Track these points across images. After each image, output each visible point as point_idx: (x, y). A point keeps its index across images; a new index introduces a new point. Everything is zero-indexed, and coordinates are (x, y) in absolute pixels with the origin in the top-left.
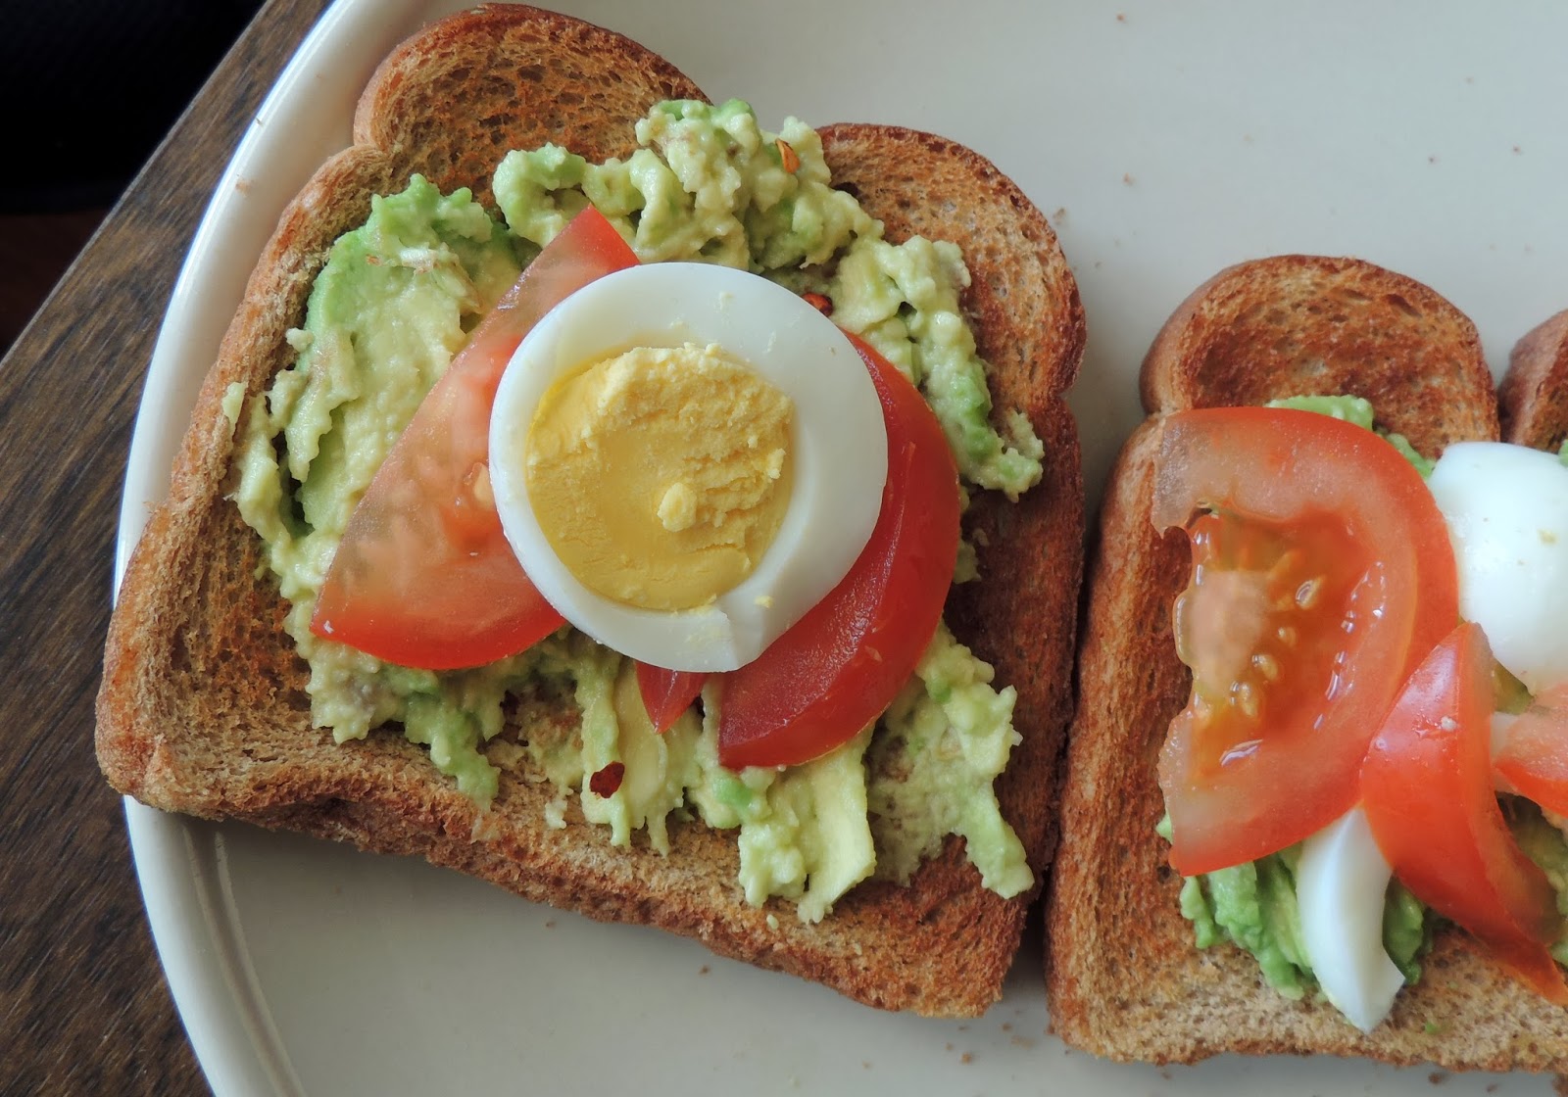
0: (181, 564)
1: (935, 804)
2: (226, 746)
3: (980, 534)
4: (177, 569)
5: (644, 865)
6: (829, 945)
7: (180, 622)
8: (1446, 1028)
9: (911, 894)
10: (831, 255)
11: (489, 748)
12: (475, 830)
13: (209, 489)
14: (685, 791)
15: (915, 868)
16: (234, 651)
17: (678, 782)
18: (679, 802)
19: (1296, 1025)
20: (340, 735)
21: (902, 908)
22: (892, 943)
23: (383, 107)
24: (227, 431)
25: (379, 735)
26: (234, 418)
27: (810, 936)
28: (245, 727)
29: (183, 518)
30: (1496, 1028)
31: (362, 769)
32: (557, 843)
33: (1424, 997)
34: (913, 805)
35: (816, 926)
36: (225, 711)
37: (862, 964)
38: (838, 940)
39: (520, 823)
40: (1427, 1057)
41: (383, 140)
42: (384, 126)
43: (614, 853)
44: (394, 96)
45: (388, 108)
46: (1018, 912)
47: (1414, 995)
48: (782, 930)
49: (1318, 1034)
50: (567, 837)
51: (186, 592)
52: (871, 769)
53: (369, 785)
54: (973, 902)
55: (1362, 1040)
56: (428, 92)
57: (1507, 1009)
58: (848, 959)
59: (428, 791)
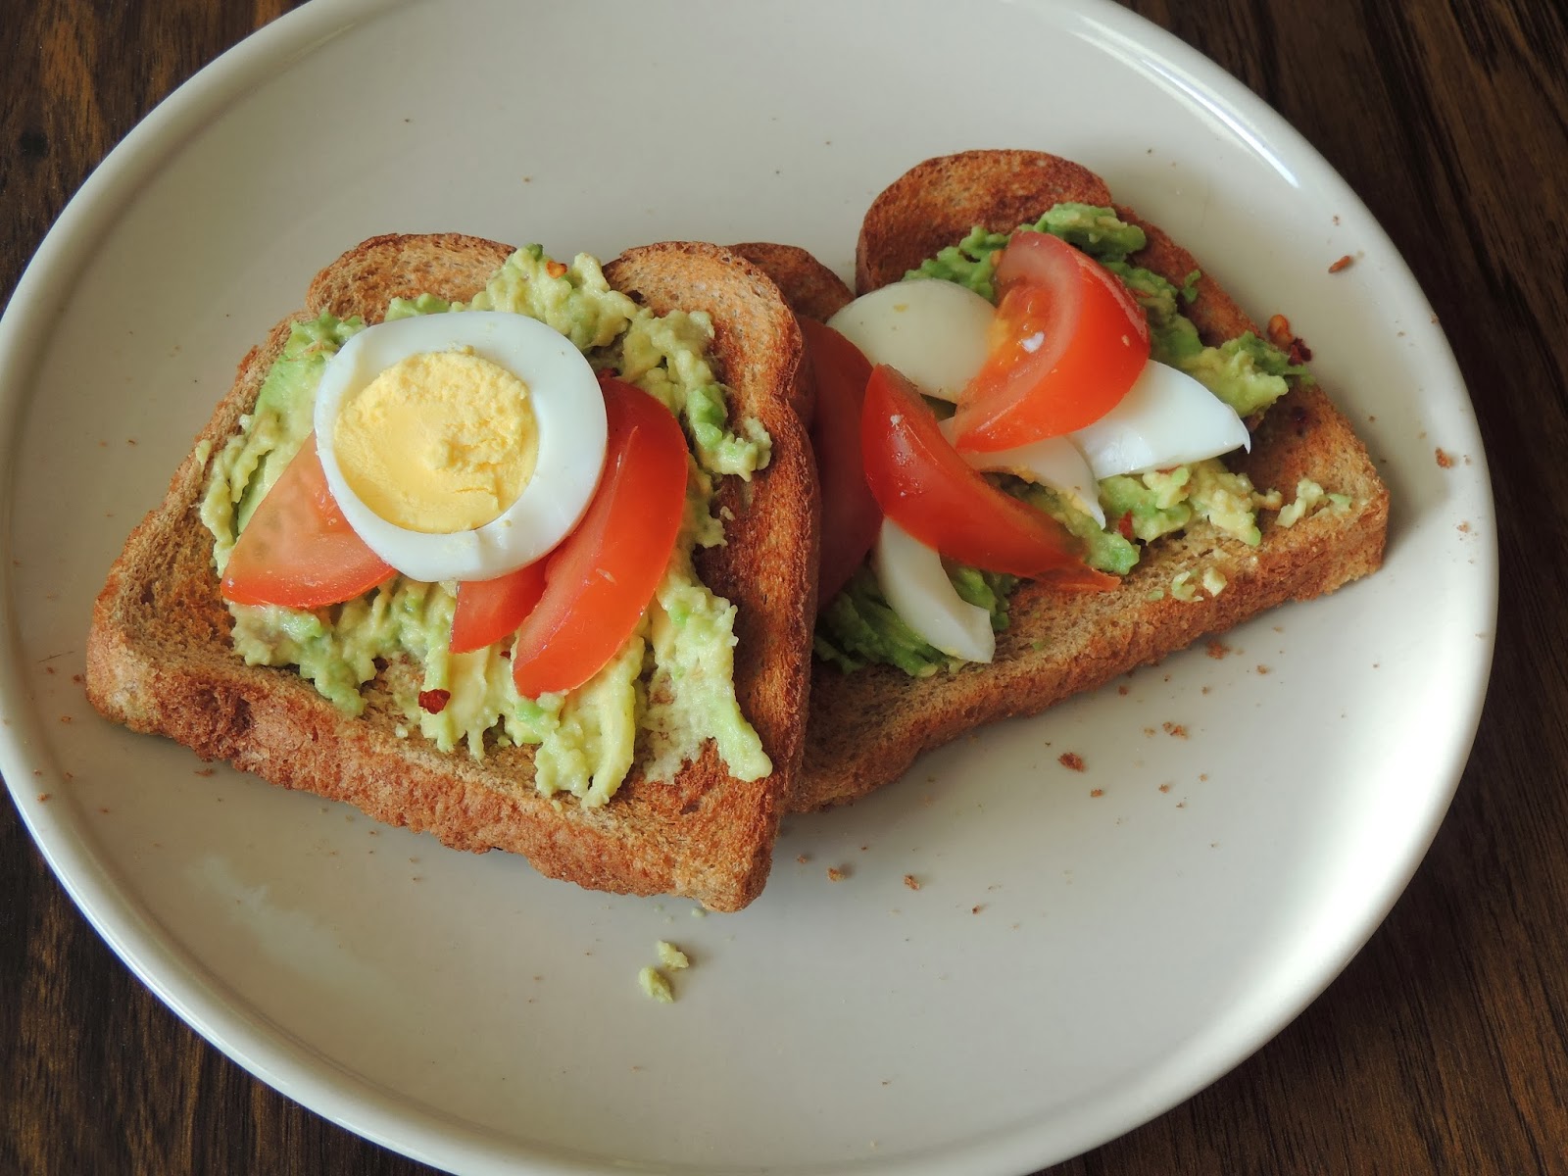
0: (159, 543)
1: (693, 720)
2: (169, 649)
3: (726, 512)
4: (155, 544)
5: (461, 766)
6: (604, 827)
7: (151, 576)
8: (1047, 643)
9: (675, 790)
10: (612, 339)
11: (364, 688)
12: (338, 729)
13: (183, 501)
14: (502, 718)
15: (678, 769)
16: (186, 601)
17: (494, 709)
18: (494, 722)
19: (947, 693)
20: (249, 661)
21: (668, 802)
22: (658, 827)
23: (316, 288)
24: (198, 470)
25: (283, 672)
26: (203, 462)
27: (589, 820)
28: (184, 643)
29: (163, 516)
30: (1082, 623)
31: (264, 681)
32: (398, 746)
33: (1022, 633)
34: (677, 720)
35: (595, 813)
36: (173, 632)
37: (630, 842)
38: (612, 824)
39: (373, 731)
40: (1048, 666)
41: (315, 308)
42: (317, 299)
43: (442, 757)
44: (325, 282)
45: (320, 289)
46: (763, 796)
47: (1016, 635)
48: (565, 815)
49: (966, 691)
50: (407, 742)
51: (159, 560)
52: (648, 699)
53: (266, 691)
54: (726, 793)
55: (997, 678)
56: (350, 281)
57: (1082, 611)
58: (619, 839)
59: (310, 702)
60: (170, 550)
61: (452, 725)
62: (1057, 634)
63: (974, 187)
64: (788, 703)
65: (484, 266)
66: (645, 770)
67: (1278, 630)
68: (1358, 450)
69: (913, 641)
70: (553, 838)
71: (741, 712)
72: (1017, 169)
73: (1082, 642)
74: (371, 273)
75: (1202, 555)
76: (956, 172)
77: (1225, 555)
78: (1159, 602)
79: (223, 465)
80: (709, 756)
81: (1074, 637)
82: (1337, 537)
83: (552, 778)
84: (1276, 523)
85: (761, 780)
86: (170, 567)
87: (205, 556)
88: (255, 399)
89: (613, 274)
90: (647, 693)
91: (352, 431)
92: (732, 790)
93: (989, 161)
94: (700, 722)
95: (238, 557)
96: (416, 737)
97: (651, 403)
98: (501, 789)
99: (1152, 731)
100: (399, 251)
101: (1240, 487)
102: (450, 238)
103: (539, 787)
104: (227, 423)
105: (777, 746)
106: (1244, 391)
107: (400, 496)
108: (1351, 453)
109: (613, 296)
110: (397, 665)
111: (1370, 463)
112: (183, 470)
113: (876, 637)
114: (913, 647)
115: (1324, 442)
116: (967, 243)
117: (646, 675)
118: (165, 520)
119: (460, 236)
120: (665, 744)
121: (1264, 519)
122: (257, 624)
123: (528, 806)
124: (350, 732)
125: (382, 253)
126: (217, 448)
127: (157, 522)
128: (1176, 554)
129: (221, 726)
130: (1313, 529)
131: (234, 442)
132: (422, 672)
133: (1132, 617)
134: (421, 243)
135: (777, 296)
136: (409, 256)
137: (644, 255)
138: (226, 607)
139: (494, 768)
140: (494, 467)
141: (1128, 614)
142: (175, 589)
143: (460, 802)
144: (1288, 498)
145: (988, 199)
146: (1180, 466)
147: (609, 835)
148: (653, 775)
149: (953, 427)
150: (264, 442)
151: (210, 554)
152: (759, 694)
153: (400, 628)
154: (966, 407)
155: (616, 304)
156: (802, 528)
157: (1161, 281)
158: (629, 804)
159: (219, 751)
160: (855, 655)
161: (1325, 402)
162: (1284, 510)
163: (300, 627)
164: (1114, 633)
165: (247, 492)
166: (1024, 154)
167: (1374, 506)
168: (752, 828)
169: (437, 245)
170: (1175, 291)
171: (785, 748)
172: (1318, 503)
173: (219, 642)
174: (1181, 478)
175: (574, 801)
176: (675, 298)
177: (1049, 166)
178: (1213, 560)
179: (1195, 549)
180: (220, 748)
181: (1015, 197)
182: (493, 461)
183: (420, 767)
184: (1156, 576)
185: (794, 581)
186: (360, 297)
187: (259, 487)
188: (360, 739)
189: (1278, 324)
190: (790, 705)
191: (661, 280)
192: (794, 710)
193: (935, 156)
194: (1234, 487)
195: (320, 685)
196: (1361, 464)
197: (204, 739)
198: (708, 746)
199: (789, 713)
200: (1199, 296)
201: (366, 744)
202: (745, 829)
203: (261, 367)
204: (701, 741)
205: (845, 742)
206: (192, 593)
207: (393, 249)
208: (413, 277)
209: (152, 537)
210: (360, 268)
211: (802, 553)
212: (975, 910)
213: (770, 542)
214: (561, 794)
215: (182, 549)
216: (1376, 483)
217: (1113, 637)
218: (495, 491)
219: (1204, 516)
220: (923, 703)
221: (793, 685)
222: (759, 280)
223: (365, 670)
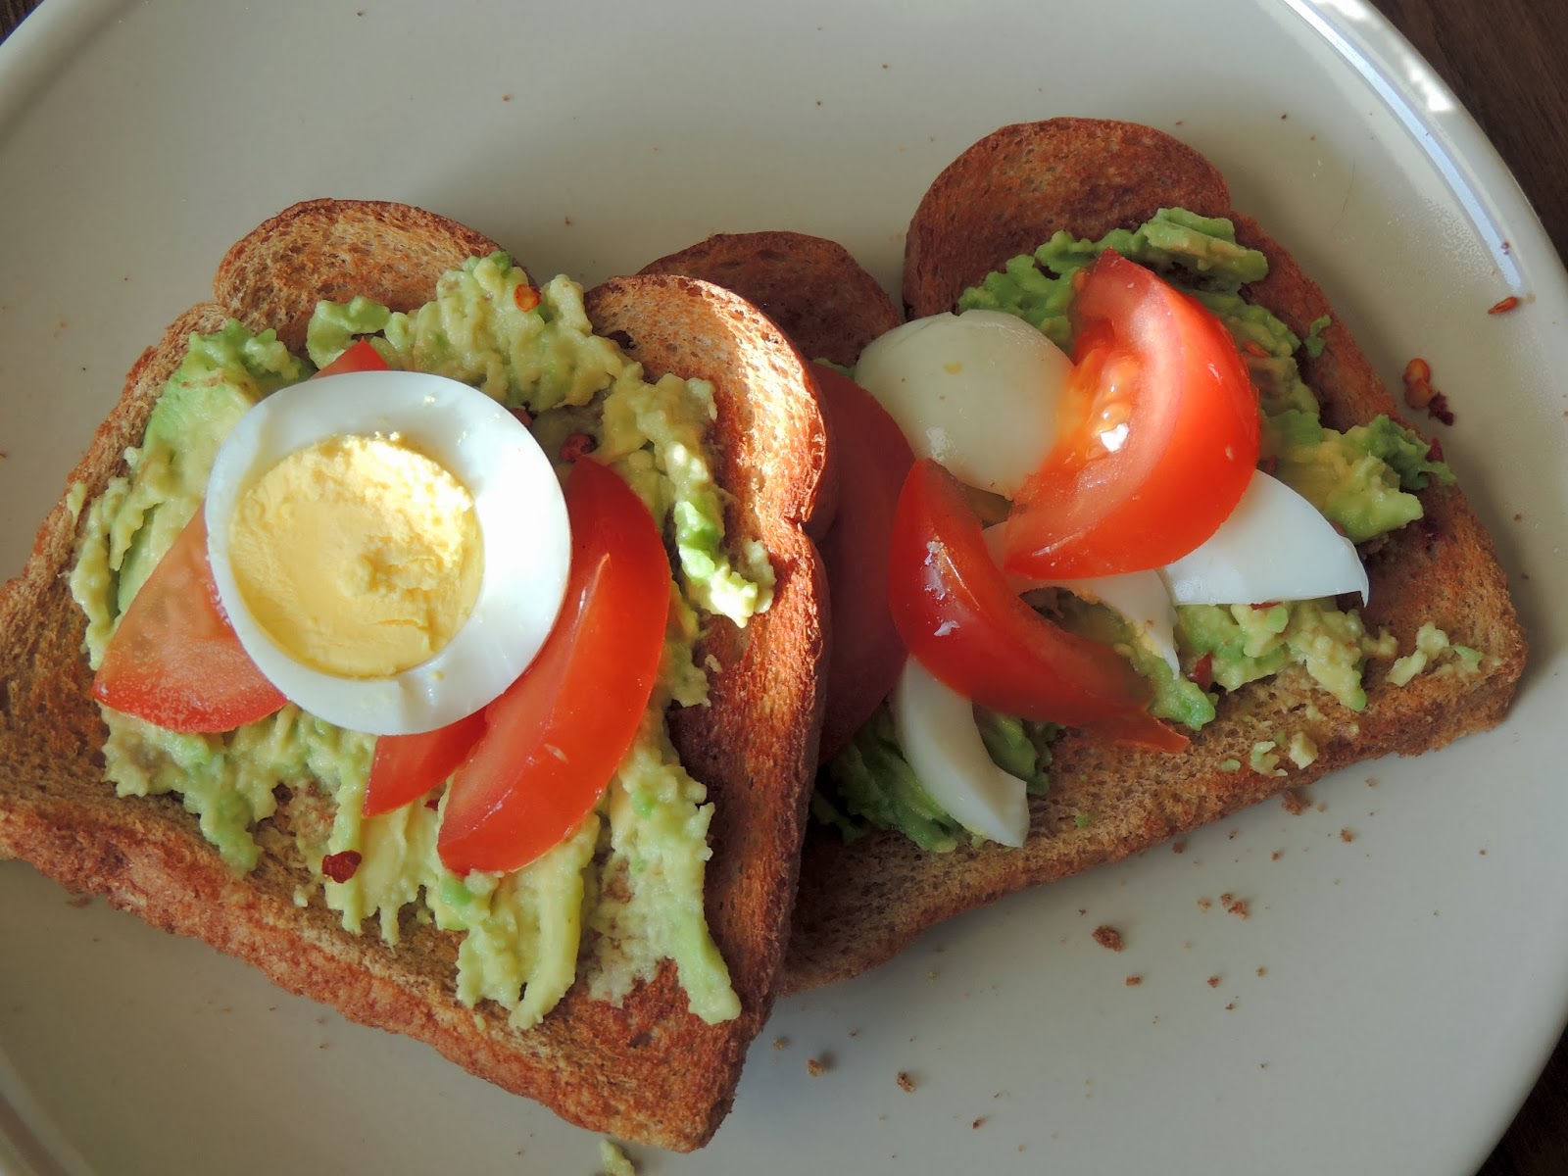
0: (17, 626)
1: (650, 930)
2: (24, 777)
3: (711, 660)
4: (13, 627)
5: (370, 954)
6: (534, 1054)
7: (7, 672)
8: (1095, 816)
9: (622, 1016)
10: (590, 396)
11: (257, 829)
12: (224, 892)
13: (49, 568)
14: (423, 891)
15: (628, 989)
16: (49, 705)
17: (413, 879)
18: (412, 897)
19: (967, 875)
20: (122, 790)
21: (613, 1027)
22: (599, 1062)
23: (227, 271)
24: (69, 522)
25: (164, 801)
26: (76, 513)
27: (517, 1044)
28: (44, 768)
29: (24, 589)
30: (1137, 796)
31: (137, 821)
32: (296, 920)
33: (1064, 800)
34: (633, 926)
35: (524, 1034)
36: (30, 751)
37: (564, 1077)
38: (544, 1051)
39: (265, 897)
40: (1090, 848)
41: (224, 298)
42: (226, 286)
43: (347, 938)
44: (238, 264)
45: (232, 272)
46: (728, 1041)
47: (1056, 802)
48: (489, 1033)
49: (990, 874)
50: (306, 915)
51: (17, 650)
52: (600, 889)
53: (140, 836)
54: (683, 1029)
55: (1027, 859)
56: (269, 262)
57: (1139, 776)
58: (551, 1072)
59: (192, 852)
60: (30, 635)
61: (361, 898)
62: (1106, 806)
63: (1060, 168)
64: (767, 926)
65: (437, 253)
66: (589, 981)
67: (1371, 783)
68: (1497, 583)
69: (931, 810)
70: (473, 1056)
71: (710, 932)
72: (1115, 148)
73: (1134, 820)
74: (296, 250)
75: (1292, 710)
76: (1040, 145)
77: (1320, 717)
78: (1233, 774)
79: (100, 518)
80: (667, 978)
81: (1126, 813)
82: (1458, 702)
83: (475, 985)
84: (1387, 679)
85: (726, 1023)
86: (31, 653)
87: (75, 640)
88: (145, 422)
89: (597, 306)
90: (599, 880)
91: (252, 533)
92: (691, 1028)
93: (1082, 132)
94: (659, 934)
95: (113, 647)
96: (318, 909)
97: (631, 501)
98: (414, 989)
99: (1207, 905)
100: (333, 221)
101: (1348, 631)
102: (396, 210)
103: (460, 996)
104: (108, 457)
105: (749, 980)
106: (1368, 510)
107: (310, 624)
108: (1488, 590)
109: (595, 342)
110: (302, 796)
111: (1510, 604)
112: (51, 521)
113: (886, 802)
114: (929, 816)
115: (1457, 567)
116: (1045, 251)
117: (601, 855)
118: (27, 593)
119: (409, 208)
120: (616, 955)
121: (1371, 673)
122: (134, 741)
123: (445, 1016)
124: (238, 898)
125: (311, 225)
126: (95, 491)
127: (16, 596)
128: (1260, 705)
129: (88, 864)
130: (1431, 693)
131: (116, 486)
132: (332, 810)
133: (1198, 790)
134: (359, 215)
135: (800, 376)
136: (345, 231)
137: (637, 288)
138: (98, 712)
139: (408, 957)
140: (427, 596)
141: (1195, 787)
142: (36, 689)
143: (366, 996)
144: (1406, 648)
145: (1075, 185)
146: (1278, 603)
147: (539, 1066)
148: (597, 991)
149: (1004, 535)
150: (151, 494)
151: (81, 636)
152: (733, 907)
153: (309, 751)
154: (1024, 508)
155: (598, 354)
156: (803, 701)
157: (1282, 327)
158: (566, 1021)
159: (88, 887)
160: (859, 821)
161: (1464, 511)
162: (1398, 664)
163: (184, 750)
164: (1175, 810)
165: (130, 555)
166: (1128, 128)
167: (1507, 665)
168: (711, 1080)
169: (380, 218)
170: (1297, 343)
171: (759, 982)
172: (1441, 655)
173: (87, 760)
174: (1278, 621)
175: (501, 1014)
176: (672, 348)
177: (1157, 148)
178: (1304, 720)
179: (1285, 703)
180: (90, 885)
181: (1109, 186)
182: (425, 587)
183: (319, 950)
184: (1233, 733)
185: (788, 767)
186: (282, 285)
187: (144, 551)
188: (250, 906)
189: (1418, 373)
190: (770, 929)
191: (655, 323)
192: (773, 936)
193: (1016, 123)
194: (1340, 631)
195: (206, 827)
196: (1499, 605)
197: (69, 877)
198: (667, 967)
199: (768, 939)
200: (1326, 348)
201: (257, 916)
202: (702, 1081)
203: (154, 379)
204: (658, 959)
205: (838, 931)
206: (57, 690)
207: (324, 220)
208: (347, 257)
209: (8, 619)
210: (282, 245)
211: (801, 731)
212: (976, 1125)
213: (763, 708)
214: (485, 1005)
215: (46, 632)
216: (1513, 634)
217: (1173, 813)
218: (426, 625)
219: (1300, 659)
220: (936, 887)
221: (777, 902)
222: (778, 350)
223: (262, 803)
